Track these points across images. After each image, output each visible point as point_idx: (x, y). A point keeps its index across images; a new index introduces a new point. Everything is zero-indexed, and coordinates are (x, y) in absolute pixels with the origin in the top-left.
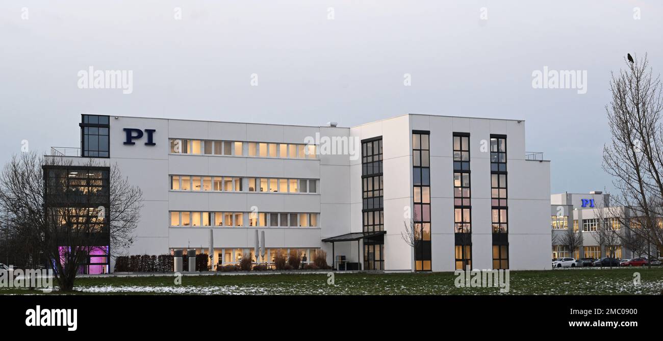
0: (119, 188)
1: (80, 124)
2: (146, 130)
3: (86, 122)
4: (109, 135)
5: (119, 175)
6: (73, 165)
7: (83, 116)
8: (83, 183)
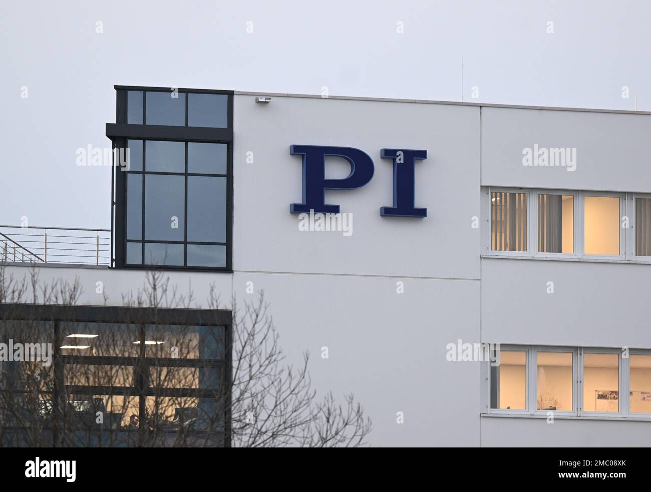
0: (270, 402)
1: (108, 126)
2: (389, 154)
3: (133, 118)
4: (229, 176)
5: (270, 343)
6: (80, 301)
7: (122, 92)
8: (123, 377)
